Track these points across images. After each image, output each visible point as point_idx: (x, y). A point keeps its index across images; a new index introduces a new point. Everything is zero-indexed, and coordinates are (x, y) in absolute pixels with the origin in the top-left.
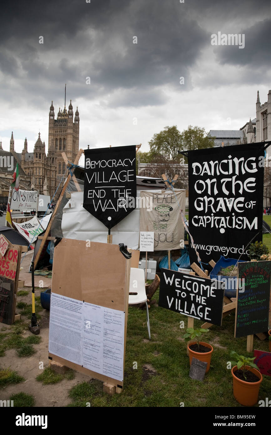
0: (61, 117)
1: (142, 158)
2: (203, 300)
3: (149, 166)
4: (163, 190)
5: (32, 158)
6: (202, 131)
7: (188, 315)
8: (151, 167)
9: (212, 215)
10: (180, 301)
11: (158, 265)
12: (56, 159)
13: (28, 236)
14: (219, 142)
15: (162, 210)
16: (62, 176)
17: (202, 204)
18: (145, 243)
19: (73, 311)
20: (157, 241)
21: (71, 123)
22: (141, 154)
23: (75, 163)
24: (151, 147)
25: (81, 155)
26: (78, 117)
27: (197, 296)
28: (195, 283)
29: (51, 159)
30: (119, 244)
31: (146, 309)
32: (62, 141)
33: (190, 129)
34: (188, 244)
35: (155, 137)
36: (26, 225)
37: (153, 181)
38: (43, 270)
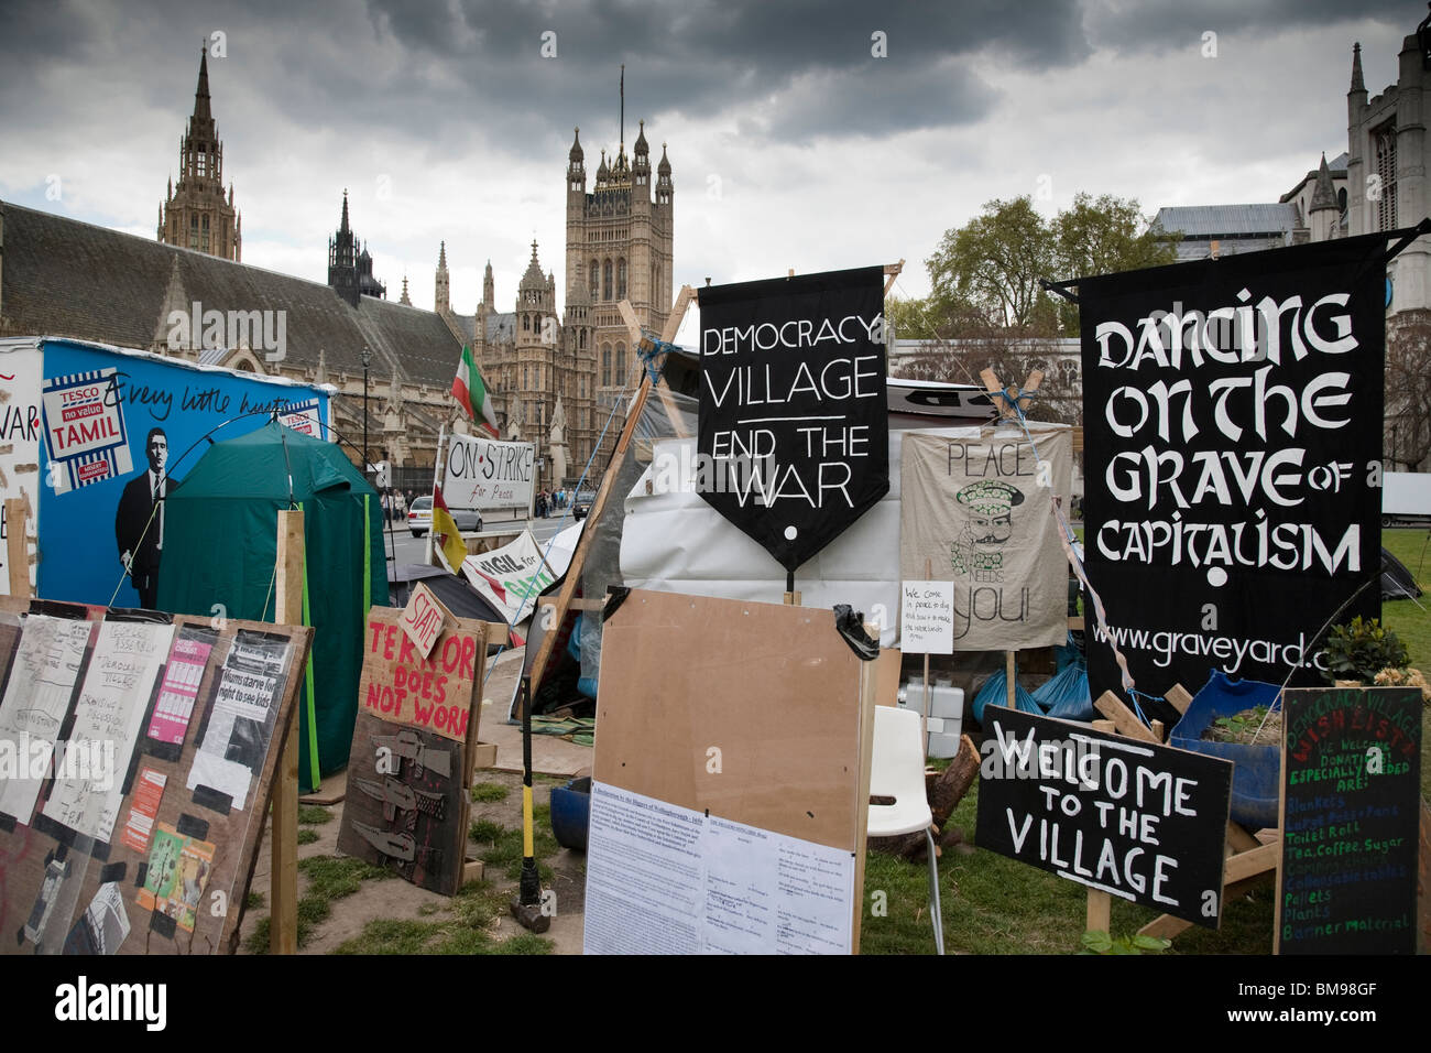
0: (610, 182)
1: (902, 322)
2: (1146, 829)
3: (928, 350)
4: (987, 428)
5: (511, 333)
6: (1129, 214)
7: (1088, 883)
8: (936, 355)
9: (1177, 516)
10: (1056, 827)
11: (969, 702)
12: (592, 332)
13: (504, 600)
14: (1197, 252)
15: (982, 500)
16: (616, 392)
17: (1135, 475)
18: (922, 623)
19: (669, 847)
20: (964, 617)
21: (645, 203)
22: (897, 305)
23: (665, 339)
24: (935, 279)
25: (685, 308)
26: (670, 181)
27: (1123, 811)
28: (1112, 762)
29: (575, 331)
30: (835, 608)
31: (926, 861)
32: (614, 268)
33: (1081, 208)
34: (1082, 628)
35: (951, 243)
36: (494, 560)
37: (949, 397)
38: (557, 717)
